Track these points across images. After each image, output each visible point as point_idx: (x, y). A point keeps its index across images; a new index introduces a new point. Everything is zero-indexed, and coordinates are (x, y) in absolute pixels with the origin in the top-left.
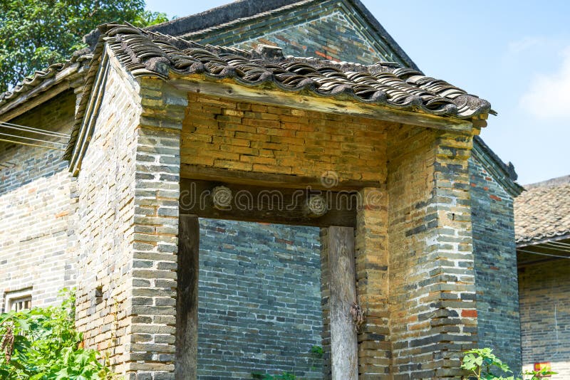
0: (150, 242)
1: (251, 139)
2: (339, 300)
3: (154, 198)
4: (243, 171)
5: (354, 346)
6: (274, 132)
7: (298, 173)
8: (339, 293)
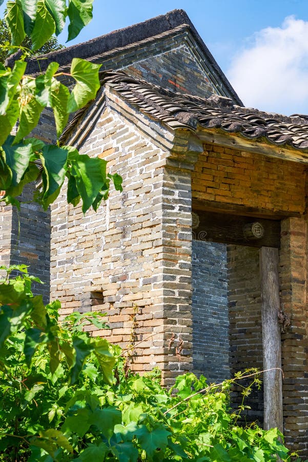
0: (174, 260)
1: (214, 174)
2: (268, 306)
3: (175, 225)
4: (207, 200)
5: (279, 342)
6: (230, 170)
7: (245, 203)
8: (269, 300)
